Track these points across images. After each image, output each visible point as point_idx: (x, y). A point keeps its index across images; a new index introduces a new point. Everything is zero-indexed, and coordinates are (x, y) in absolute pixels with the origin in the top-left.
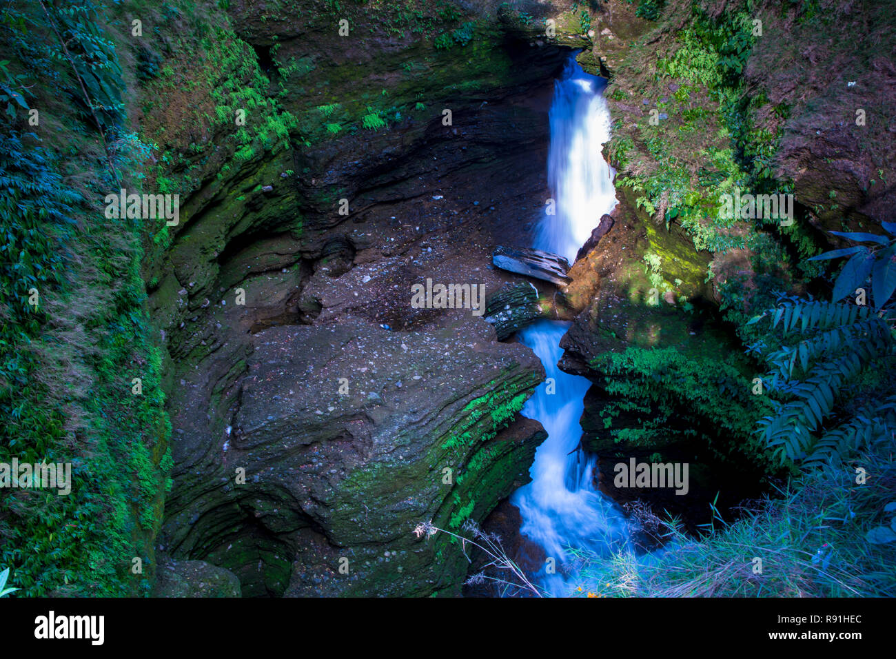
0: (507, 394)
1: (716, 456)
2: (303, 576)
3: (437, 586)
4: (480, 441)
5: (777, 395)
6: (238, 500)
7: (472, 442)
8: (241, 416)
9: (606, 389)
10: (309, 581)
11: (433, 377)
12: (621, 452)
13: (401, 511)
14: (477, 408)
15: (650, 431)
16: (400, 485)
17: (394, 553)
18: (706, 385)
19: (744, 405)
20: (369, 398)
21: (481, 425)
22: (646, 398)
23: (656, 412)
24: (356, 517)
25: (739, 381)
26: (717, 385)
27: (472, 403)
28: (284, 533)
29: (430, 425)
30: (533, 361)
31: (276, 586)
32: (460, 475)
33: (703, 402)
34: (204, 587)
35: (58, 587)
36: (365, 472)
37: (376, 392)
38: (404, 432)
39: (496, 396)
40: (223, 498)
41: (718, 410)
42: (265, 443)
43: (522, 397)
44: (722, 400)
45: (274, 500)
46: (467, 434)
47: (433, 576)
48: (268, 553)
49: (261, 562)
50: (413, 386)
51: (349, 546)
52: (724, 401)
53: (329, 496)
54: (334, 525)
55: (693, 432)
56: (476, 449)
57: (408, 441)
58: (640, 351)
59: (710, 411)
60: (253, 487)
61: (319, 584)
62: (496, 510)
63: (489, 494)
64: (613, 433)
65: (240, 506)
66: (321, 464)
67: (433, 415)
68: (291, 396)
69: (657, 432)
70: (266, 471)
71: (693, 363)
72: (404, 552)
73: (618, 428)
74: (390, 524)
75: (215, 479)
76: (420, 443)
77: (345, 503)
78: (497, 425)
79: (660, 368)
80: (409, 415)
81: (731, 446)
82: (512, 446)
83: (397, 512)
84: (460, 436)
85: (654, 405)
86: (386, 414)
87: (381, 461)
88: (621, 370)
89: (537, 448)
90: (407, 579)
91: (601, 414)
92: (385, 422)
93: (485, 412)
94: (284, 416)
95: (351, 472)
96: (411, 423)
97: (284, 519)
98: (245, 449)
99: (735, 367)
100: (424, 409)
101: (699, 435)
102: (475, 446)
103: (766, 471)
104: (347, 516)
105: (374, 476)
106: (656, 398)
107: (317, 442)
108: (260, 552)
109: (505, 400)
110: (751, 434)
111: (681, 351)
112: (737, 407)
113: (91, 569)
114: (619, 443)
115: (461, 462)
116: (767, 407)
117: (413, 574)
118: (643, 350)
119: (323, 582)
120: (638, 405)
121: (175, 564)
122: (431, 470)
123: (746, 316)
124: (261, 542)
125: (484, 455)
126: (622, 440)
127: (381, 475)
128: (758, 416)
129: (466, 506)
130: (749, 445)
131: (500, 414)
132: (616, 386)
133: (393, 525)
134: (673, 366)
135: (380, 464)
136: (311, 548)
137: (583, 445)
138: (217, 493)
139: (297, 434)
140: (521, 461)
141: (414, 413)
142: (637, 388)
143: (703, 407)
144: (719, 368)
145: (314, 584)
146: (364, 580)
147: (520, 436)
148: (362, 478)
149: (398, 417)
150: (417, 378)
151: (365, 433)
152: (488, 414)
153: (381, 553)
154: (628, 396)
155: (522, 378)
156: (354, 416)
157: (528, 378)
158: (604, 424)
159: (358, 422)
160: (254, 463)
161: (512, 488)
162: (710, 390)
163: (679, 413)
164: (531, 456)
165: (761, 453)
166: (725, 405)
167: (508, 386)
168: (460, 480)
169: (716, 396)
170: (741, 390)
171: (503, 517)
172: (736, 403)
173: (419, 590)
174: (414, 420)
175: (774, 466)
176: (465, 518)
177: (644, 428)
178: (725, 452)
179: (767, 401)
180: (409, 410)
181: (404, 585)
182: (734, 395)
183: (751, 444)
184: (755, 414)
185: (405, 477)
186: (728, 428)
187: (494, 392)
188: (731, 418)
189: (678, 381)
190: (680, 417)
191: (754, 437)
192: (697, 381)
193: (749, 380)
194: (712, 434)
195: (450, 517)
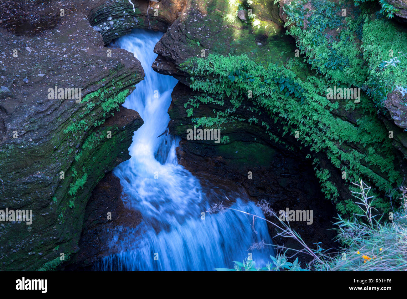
0: (114, 90)
1: (271, 138)
3: (59, 241)
4: (93, 126)
5: (324, 93)
7: (87, 127)
9: (191, 86)
11: (54, 75)
13: (31, 183)
14: (91, 101)
15: (222, 119)
16: (30, 162)
18: (269, 84)
19: (299, 100)
20: (1, 92)
21: (94, 114)
22: (221, 93)
23: (228, 104)
25: (295, 81)
26: (278, 84)
27: (87, 96)
29: (54, 113)
30: (135, 63)
32: (77, 154)
33: (266, 97)
37: (7, 86)
38: (32, 119)
39: (106, 91)
41: (277, 104)
43: (126, 92)
44: (281, 96)
46: (83, 121)
47: (56, 234)
50: (38, 82)
52: (282, 97)
55: (256, 120)
56: (89, 133)
57: (36, 127)
58: (219, 56)
59: (271, 104)
62: (103, 180)
63: (98, 168)
64: (193, 120)
67: (56, 106)
69: (227, 120)
71: (261, 67)
73: (197, 116)
74: (22, 193)
76: (46, 128)
78: (106, 114)
79: (235, 71)
80: (37, 106)
81: (284, 131)
82: (117, 130)
83: (28, 183)
84: (78, 123)
85: (227, 99)
86: (16, 105)
87: (14, 143)
88: (204, 72)
89: (135, 132)
90: (35, 237)
91: (186, 105)
92: (15, 111)
93: (98, 103)
96: (39, 113)
99: (292, 71)
100: (48, 101)
101: (260, 122)
102: (88, 131)
103: (312, 150)
105: (8, 155)
106: (229, 94)
109: (113, 94)
110: (302, 122)
111: (251, 57)
112: (292, 102)
114: (198, 128)
115: (78, 144)
116: (316, 101)
117: (40, 232)
118: (221, 56)
120: (215, 100)
122: (56, 150)
123: (304, 31)
125: (94, 138)
126: (200, 126)
127: (14, 154)
128: (309, 108)
129: (81, 177)
131: (108, 105)
132: (199, 84)
133: (24, 195)
134: (245, 69)
135: (13, 146)
137: (170, 129)
140: (122, 142)
141: (41, 104)
142: (214, 86)
143: (265, 101)
144: (280, 71)
147: (122, 122)
149: (27, 108)
150: (41, 75)
152: (100, 105)
154: (207, 92)
155: (126, 77)
157: (131, 77)
158: (187, 113)
161: (115, 164)
162: (273, 88)
163: (246, 105)
164: (130, 138)
165: (309, 136)
166: (283, 100)
167: (115, 83)
168: (77, 157)
169: (277, 93)
170: (297, 88)
171: (108, 186)
172: (293, 98)
173: (45, 244)
174: (41, 110)
175: (318, 146)
176: (80, 187)
177: (218, 117)
178: (279, 135)
179: (317, 97)
180: (36, 102)
181: (33, 241)
182: (291, 92)
183: (301, 129)
184: (306, 107)
185: (34, 156)
186: (284, 117)
187: (105, 87)
188: (287, 110)
189: (248, 81)
190: (245, 109)
191: (304, 124)
192: (262, 81)
193: (303, 80)
194: (270, 122)
195: (69, 187)
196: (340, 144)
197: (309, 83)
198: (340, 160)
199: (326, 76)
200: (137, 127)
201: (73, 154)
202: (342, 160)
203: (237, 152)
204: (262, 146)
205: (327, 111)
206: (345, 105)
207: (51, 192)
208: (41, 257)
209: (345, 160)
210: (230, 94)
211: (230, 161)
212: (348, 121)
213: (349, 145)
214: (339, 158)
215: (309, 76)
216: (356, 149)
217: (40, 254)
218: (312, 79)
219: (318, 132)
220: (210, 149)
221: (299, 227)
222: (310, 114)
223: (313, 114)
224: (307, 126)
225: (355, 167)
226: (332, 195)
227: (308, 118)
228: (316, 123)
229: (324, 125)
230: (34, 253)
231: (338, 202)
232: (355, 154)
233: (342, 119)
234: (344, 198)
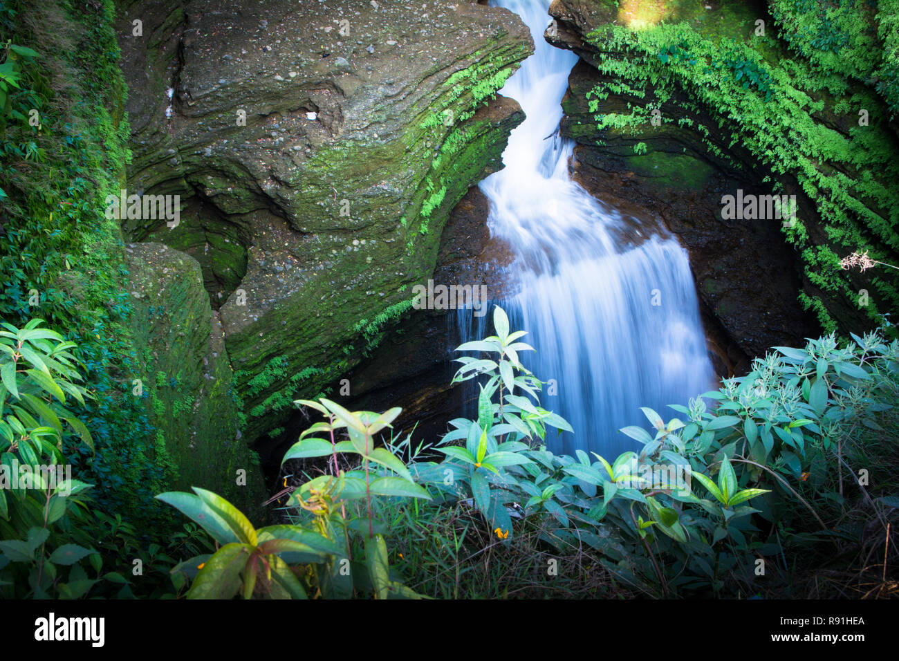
0: (491, 68)
1: (709, 149)
2: (262, 263)
3: (406, 279)
4: (459, 120)
5: (803, 86)
6: (186, 176)
8: (185, 76)
9: (600, 67)
10: (269, 269)
11: (409, 43)
12: (603, 139)
13: (374, 197)
14: (459, 82)
15: (638, 117)
16: (373, 167)
17: (363, 242)
18: (718, 70)
19: (762, 95)
20: (336, 64)
21: (461, 102)
22: (643, 79)
23: (650, 96)
24: (322, 200)
25: (760, 67)
26: (732, 70)
27: (454, 76)
28: (238, 214)
29: (408, 99)
30: (521, 30)
31: (226, 272)
32: (436, 158)
33: (712, 88)
34: (168, 273)
35: (60, 273)
36: (334, 151)
37: (345, 57)
38: (379, 106)
39: (480, 69)
40: (171, 172)
41: (727, 99)
42: (218, 111)
43: (507, 71)
44: (735, 87)
45: (227, 177)
47: (403, 269)
48: (217, 236)
49: (207, 247)
50: (387, 52)
51: (314, 233)
52: (737, 89)
53: (293, 175)
54: (298, 208)
55: (690, 122)
56: (453, 129)
57: (384, 117)
59: (718, 100)
60: (204, 161)
61: (281, 272)
62: (465, 198)
63: (460, 180)
64: (597, 118)
65: (187, 182)
66: (282, 139)
67: (412, 88)
68: (244, 57)
69: (646, 119)
70: (218, 143)
71: (709, 42)
72: (374, 241)
73: (603, 112)
74: (361, 209)
75: (161, 151)
76: (397, 120)
77: (311, 184)
78: (477, 103)
79: (669, 47)
80: (385, 87)
81: (732, 139)
82: (489, 127)
83: (369, 197)
84: (439, 114)
85: (650, 89)
86: (357, 84)
87: (353, 139)
88: (621, 46)
89: (512, 131)
90: (375, 271)
91: (588, 95)
92: (356, 94)
93: (468, 87)
94: (238, 80)
95: (319, 149)
96: (387, 97)
97: (238, 200)
98: (194, 117)
99: (757, 50)
100: (401, 80)
101: (696, 125)
102: (452, 126)
103: (773, 169)
104: (313, 199)
105: (345, 155)
106: (654, 81)
107: (275, 112)
108: (207, 234)
109: (489, 75)
110: (763, 128)
111: (695, 28)
112: (752, 97)
113: (85, 254)
114: (603, 130)
115: (438, 144)
116: (790, 98)
117: (383, 265)
118: (650, 24)
119: (285, 271)
120: (632, 89)
121: (132, 246)
122: (408, 151)
124: (208, 224)
125: (457, 136)
126: (607, 127)
127: (353, 155)
128: (777, 108)
129: (437, 192)
130: (758, 141)
131: (481, 90)
132: (611, 64)
133: (364, 212)
134: (684, 45)
135: (352, 142)
136: (270, 232)
137: (561, 129)
138: (163, 166)
139: (253, 103)
140: (494, 145)
141: (391, 84)
142: (634, 68)
143: (710, 95)
144: (738, 51)
145: (275, 272)
146: (330, 269)
147: (495, 117)
148: (331, 157)
149: (372, 89)
150: (391, 42)
151: (333, 105)
152: (470, 90)
153: (349, 242)
154: (623, 76)
155: (509, 49)
156: (318, 85)
157: (516, 50)
158: (589, 107)
159: (324, 92)
160: (204, 134)
161: (483, 175)
162: (723, 76)
163: (677, 99)
164: (504, 139)
165: (771, 150)
166: (737, 94)
167: (494, 58)
168: (436, 164)
169: (729, 83)
170: (762, 77)
171: (470, 206)
172: (753, 91)
173: (388, 282)
174: (390, 93)
175: (785, 165)
176: (436, 206)
177: (633, 114)
178: (723, 146)
179: (791, 92)
180: (384, 81)
181: (372, 277)
182: (753, 83)
183: (761, 139)
184: (773, 106)
185: (380, 159)
186: (736, 120)
187: (479, 64)
188: (742, 109)
189: (687, 63)
190: (676, 104)
191: (766, 131)
192: (709, 64)
193: (773, 66)
194: (712, 125)
195: (422, 205)
196: (820, 163)
197: (782, 70)
198: (817, 187)
199: (811, 61)
200: (515, 125)
201: (430, 159)
202: (820, 186)
203: (656, 167)
204: (693, 160)
205: (805, 113)
206: (834, 105)
207: (400, 210)
208: (381, 299)
209: (825, 187)
210: (656, 81)
211: (645, 179)
212: (836, 129)
213: (832, 166)
214: (816, 184)
215: (782, 60)
216: (843, 172)
217: (381, 294)
218: (788, 64)
219: (786, 144)
220: (617, 160)
221: (740, 280)
222: (778, 117)
223: (783, 117)
224: (771, 134)
225: (839, 199)
226: (797, 237)
227: (774, 123)
228: (786, 131)
229: (799, 134)
230: (374, 292)
231: (805, 248)
232: (840, 178)
233: (826, 126)
234: (816, 242)
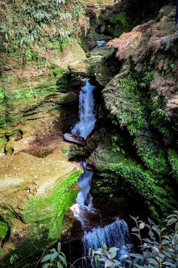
0: (73, 177)
1: (129, 195)
3: (54, 235)
7: (64, 191)
9: (100, 175)
11: (52, 171)
12: (102, 194)
13: (45, 212)
17: (42, 225)
21: (66, 186)
22: (111, 178)
23: (113, 182)
25: (141, 173)
27: (64, 179)
28: (8, 219)
31: (3, 237)
36: (35, 200)
37: (36, 175)
44: (135, 178)
45: (5, 209)
47: (53, 232)
48: (1, 226)
50: (47, 174)
51: (29, 223)
53: (24, 207)
54: (25, 216)
55: (124, 188)
64: (100, 188)
66: (20, 198)
67: (54, 183)
72: (45, 224)
74: (42, 216)
77: (29, 209)
87: (40, 197)
91: (97, 183)
92: (40, 185)
95: (30, 200)
96: (48, 185)
97: (8, 215)
99: (139, 169)
100: (51, 181)
104: (29, 214)
107: (18, 191)
112: (140, 180)
114: (101, 191)
117: (48, 231)
120: (108, 180)
122: (54, 199)
123: (145, 154)
127: (40, 201)
130: (142, 191)
132: (103, 174)
136: (17, 224)
137: (90, 192)
140: (74, 197)
142: (109, 175)
150: (48, 171)
151: (34, 188)
152: (68, 182)
153: (39, 225)
156: (30, 183)
157: (79, 172)
158: (97, 186)
162: (132, 176)
164: (76, 195)
167: (74, 174)
171: (68, 214)
176: (61, 214)
179: (150, 178)
181: (45, 235)
182: (140, 177)
184: (145, 182)
185: (47, 201)
190: (120, 183)
193: (144, 172)
194: (129, 188)
195: (57, 214)
196: (160, 196)
200: (79, 191)
201: (59, 201)
203: (116, 200)
204: (125, 198)
205: (154, 184)
206: (161, 181)
207: (52, 215)
208: (47, 241)
210: (114, 178)
211: (113, 204)
218: (148, 172)
222: (147, 185)
225: (166, 205)
226: (156, 217)
228: (150, 188)
229: (153, 189)
230: (45, 239)
231: (159, 219)
233: (160, 186)
234: (161, 217)
